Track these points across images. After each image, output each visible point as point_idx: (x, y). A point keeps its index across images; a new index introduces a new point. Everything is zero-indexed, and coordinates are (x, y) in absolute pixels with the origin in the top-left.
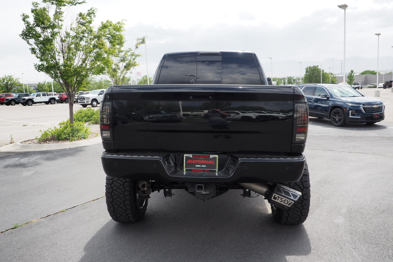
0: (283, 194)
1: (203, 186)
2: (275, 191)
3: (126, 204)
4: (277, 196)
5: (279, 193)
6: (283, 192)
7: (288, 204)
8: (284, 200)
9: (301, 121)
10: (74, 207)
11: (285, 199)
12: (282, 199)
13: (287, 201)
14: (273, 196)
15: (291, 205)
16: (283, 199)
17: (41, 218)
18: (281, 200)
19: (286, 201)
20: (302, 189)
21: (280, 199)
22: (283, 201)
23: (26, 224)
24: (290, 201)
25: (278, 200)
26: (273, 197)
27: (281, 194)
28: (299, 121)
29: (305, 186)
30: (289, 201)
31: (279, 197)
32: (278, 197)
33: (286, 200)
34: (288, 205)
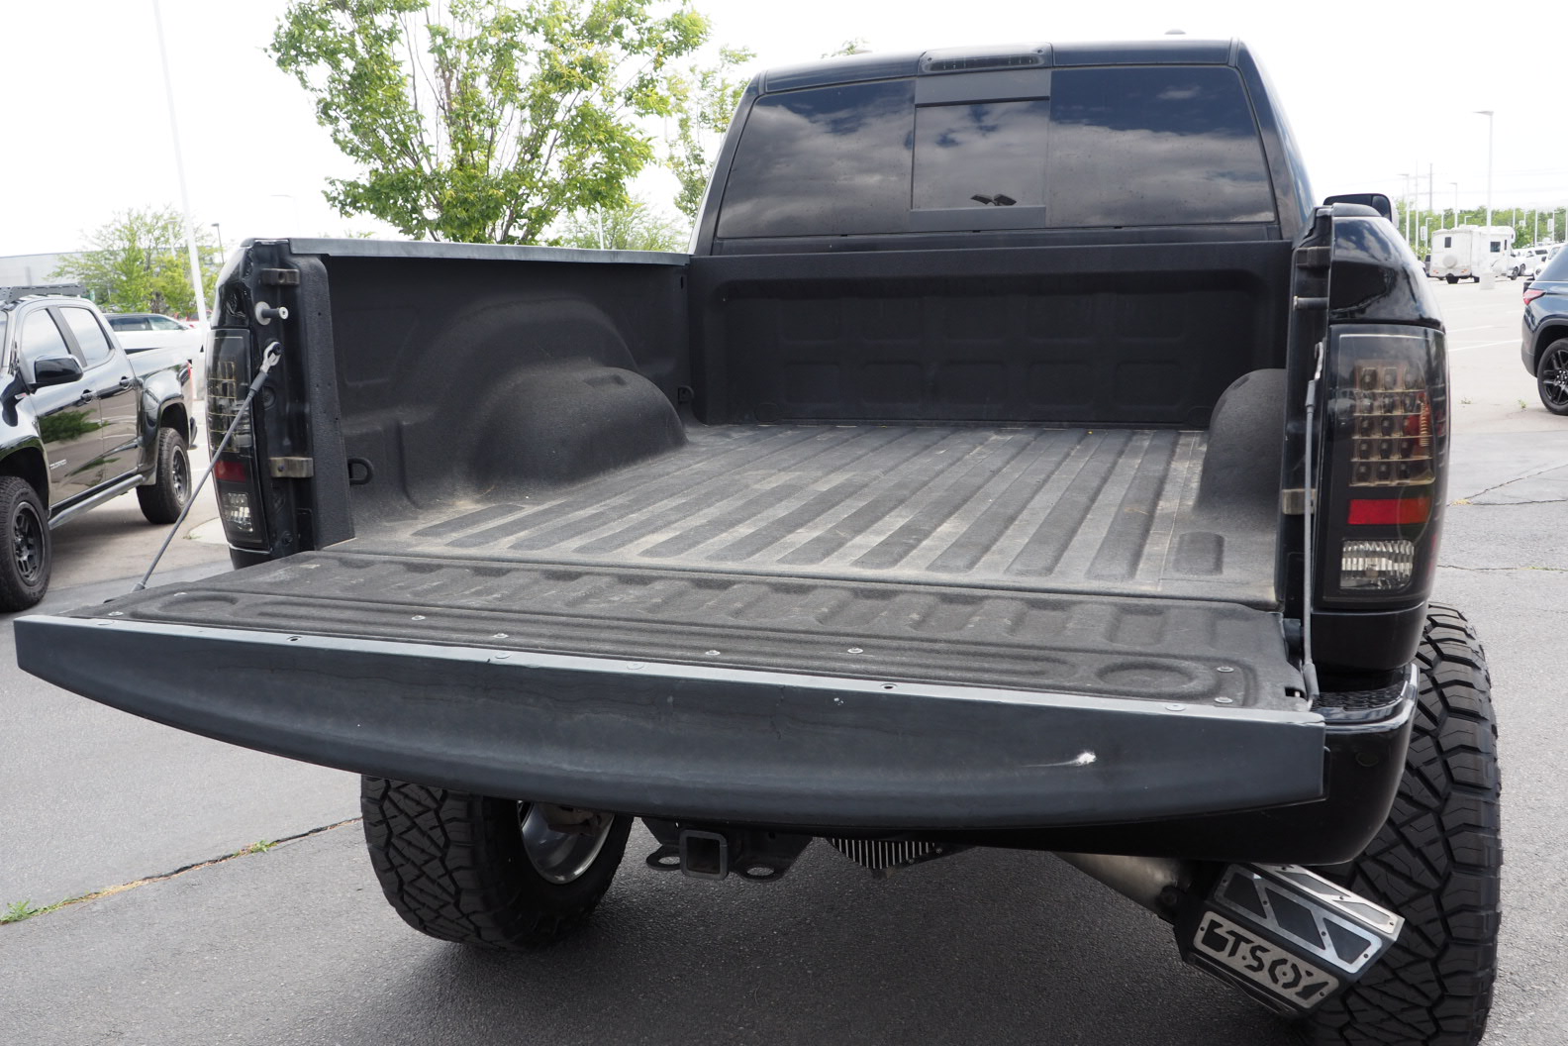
0: (1271, 923)
1: (723, 845)
2: (1220, 894)
3: (450, 865)
4: (1227, 926)
5: (1242, 911)
6: (1268, 907)
7: (1299, 988)
8: (1275, 964)
9: (1386, 454)
10: (318, 830)
11: (1277, 952)
12: (1259, 953)
13: (1294, 967)
14: (1205, 924)
15: (1316, 998)
16: (1264, 950)
17: (145, 879)
18: (1258, 959)
19: (1287, 968)
20: (1441, 871)
21: (1244, 948)
22: (1267, 965)
23: (71, 902)
24: (1309, 974)
25: (1233, 953)
26: (1200, 935)
27: (1254, 918)
28: (1365, 454)
29: (1459, 855)
30: (1303, 973)
31: (1239, 939)
32: (1231, 933)
33: (1284, 961)
34: (1298, 994)
